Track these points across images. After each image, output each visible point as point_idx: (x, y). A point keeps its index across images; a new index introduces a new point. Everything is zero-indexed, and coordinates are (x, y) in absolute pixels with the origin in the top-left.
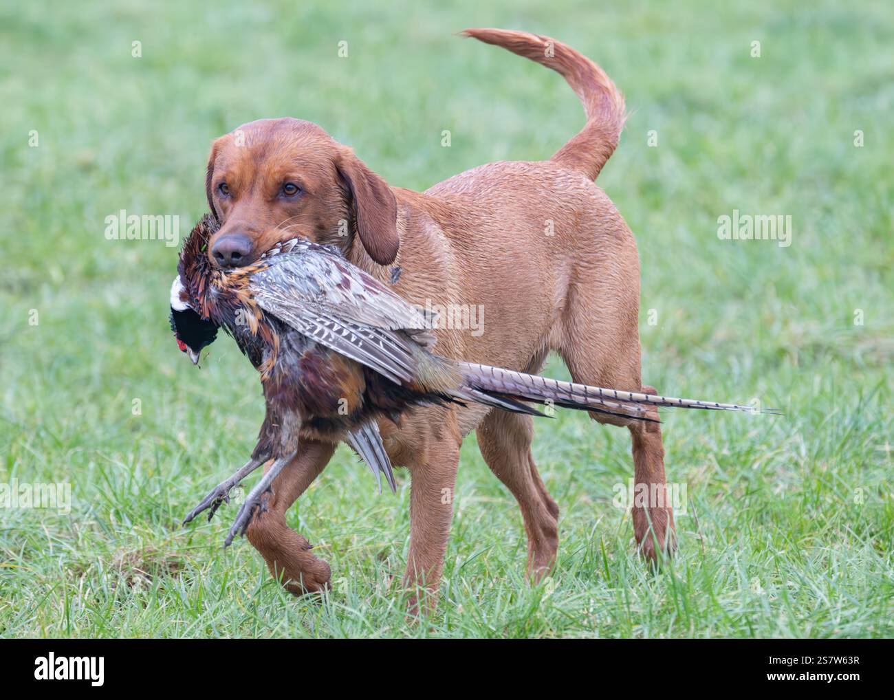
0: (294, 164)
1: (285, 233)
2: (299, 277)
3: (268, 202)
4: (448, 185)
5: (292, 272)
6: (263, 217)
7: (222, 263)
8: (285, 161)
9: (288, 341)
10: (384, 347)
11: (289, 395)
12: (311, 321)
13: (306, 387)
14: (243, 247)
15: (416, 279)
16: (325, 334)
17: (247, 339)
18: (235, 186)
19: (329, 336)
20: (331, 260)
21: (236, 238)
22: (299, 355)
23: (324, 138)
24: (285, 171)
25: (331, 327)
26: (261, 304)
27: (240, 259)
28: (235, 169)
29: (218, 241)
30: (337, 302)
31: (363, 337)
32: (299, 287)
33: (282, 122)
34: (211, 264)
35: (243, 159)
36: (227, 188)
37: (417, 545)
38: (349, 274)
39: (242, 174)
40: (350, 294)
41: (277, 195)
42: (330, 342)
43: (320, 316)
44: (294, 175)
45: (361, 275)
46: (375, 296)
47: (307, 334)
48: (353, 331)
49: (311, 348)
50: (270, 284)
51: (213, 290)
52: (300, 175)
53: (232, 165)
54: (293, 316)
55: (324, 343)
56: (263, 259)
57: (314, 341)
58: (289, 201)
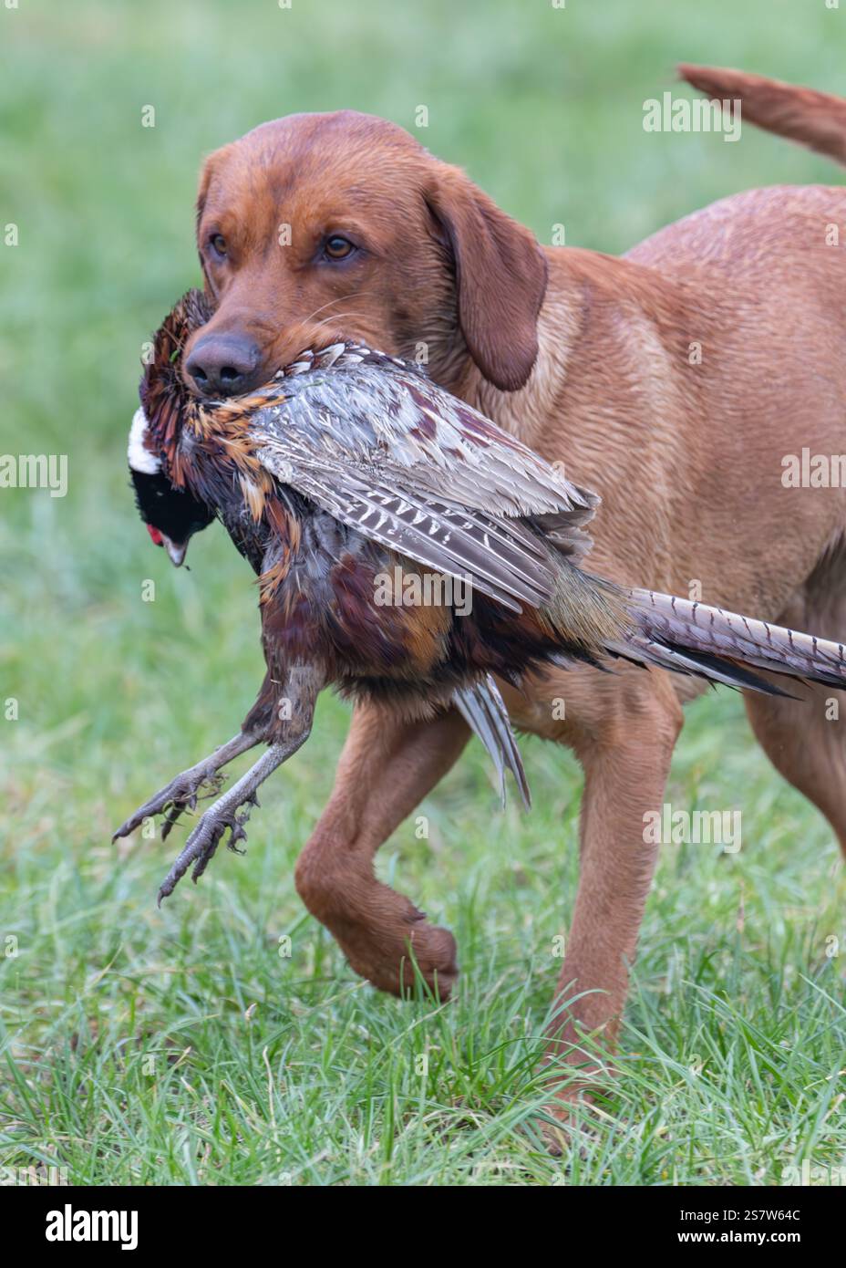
0: (346, 200)
1: (323, 331)
2: (340, 417)
3: (296, 271)
4: (685, 240)
5: (326, 407)
6: (285, 300)
7: (203, 385)
8: (328, 196)
9: (313, 533)
10: (492, 546)
11: (305, 634)
12: (357, 497)
13: (340, 620)
14: (243, 357)
15: (592, 417)
16: (382, 521)
17: (245, 530)
18: (237, 241)
19: (388, 525)
20: (402, 383)
21: (228, 341)
22: (332, 562)
23: (405, 151)
24: (328, 212)
25: (392, 507)
26: (269, 464)
27: (237, 379)
28: (238, 208)
29: (202, 346)
30: (408, 463)
31: (453, 527)
32: (338, 434)
33: (334, 120)
34: (187, 389)
35: (252, 190)
36: (223, 243)
37: (590, 896)
38: (436, 410)
39: (251, 218)
40: (434, 447)
41: (311, 259)
42: (390, 537)
43: (373, 487)
44: (345, 220)
45: (458, 411)
46: (481, 450)
47: (348, 521)
48: (434, 515)
49: (354, 548)
50: (285, 426)
51: (187, 439)
52: (357, 222)
53: (233, 200)
54: (324, 488)
55: (379, 538)
56: (279, 380)
57: (359, 535)
58: (335, 269)
